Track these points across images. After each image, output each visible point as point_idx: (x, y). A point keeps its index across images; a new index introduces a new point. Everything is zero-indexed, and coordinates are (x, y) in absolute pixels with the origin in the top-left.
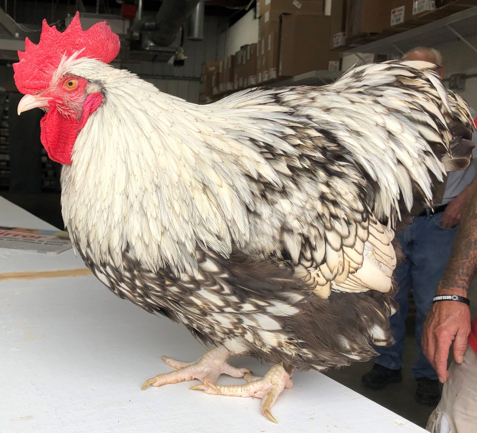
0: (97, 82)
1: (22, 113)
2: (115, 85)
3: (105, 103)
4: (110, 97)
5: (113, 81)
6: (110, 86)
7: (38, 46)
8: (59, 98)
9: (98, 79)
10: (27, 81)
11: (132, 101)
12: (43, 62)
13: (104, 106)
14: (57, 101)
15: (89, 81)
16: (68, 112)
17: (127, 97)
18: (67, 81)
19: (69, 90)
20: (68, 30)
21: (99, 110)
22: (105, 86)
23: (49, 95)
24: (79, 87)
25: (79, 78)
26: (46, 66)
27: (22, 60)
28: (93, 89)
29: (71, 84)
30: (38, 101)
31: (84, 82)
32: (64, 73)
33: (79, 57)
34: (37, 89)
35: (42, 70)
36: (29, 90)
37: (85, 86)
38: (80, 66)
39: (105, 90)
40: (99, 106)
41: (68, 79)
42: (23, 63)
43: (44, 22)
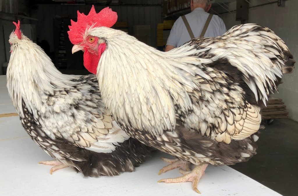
0: (103, 38)
1: (74, 53)
2: (112, 39)
3: (107, 48)
4: (109, 46)
5: (111, 37)
6: (109, 40)
7: (77, 23)
9: (103, 37)
10: (74, 39)
11: (118, 47)
12: (80, 30)
13: (107, 50)
14: (87, 47)
15: (99, 38)
16: (93, 52)
18: (89, 38)
19: (91, 42)
20: (89, 14)
21: (105, 52)
22: (107, 40)
23: (83, 45)
24: (95, 41)
25: (94, 37)
26: (82, 31)
27: (71, 30)
28: (101, 42)
29: (92, 39)
30: (79, 47)
31: (97, 38)
32: (88, 35)
33: (95, 26)
34: (79, 42)
35: (80, 33)
36: (76, 43)
37: (97, 40)
38: (95, 31)
39: (107, 42)
40: (105, 50)
41: (90, 37)
43: (78, 12)
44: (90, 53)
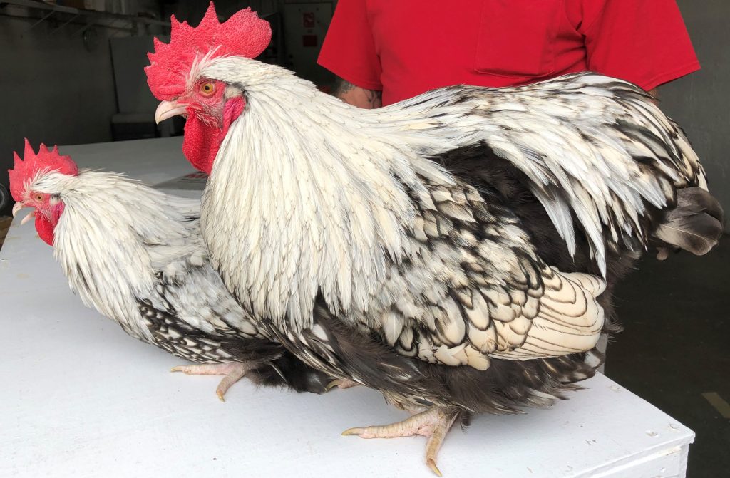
0: (236, 85)
1: (160, 122)
2: (260, 88)
3: (248, 109)
4: (254, 103)
5: (258, 83)
6: (253, 89)
7: (169, 46)
8: (196, 104)
9: (237, 81)
10: (162, 86)
11: (277, 108)
12: (176, 64)
13: (247, 114)
14: (195, 107)
15: (227, 84)
16: (209, 118)
17: (273, 104)
18: (201, 86)
19: (207, 95)
20: (202, 25)
21: (241, 118)
22: (246, 88)
23: (185, 101)
24: (216, 91)
25: (215, 81)
26: (181, 68)
27: (153, 63)
28: (232, 93)
29: (207, 88)
30: (175, 108)
31: (223, 85)
32: (198, 77)
33: (216, 55)
34: (174, 96)
35: (177, 72)
36: (165, 97)
37: (223, 89)
38: (216, 67)
39: (248, 94)
40: (241, 114)
41: (203, 83)
42: (154, 67)
43: (173, 18)
44: (201, 122)
